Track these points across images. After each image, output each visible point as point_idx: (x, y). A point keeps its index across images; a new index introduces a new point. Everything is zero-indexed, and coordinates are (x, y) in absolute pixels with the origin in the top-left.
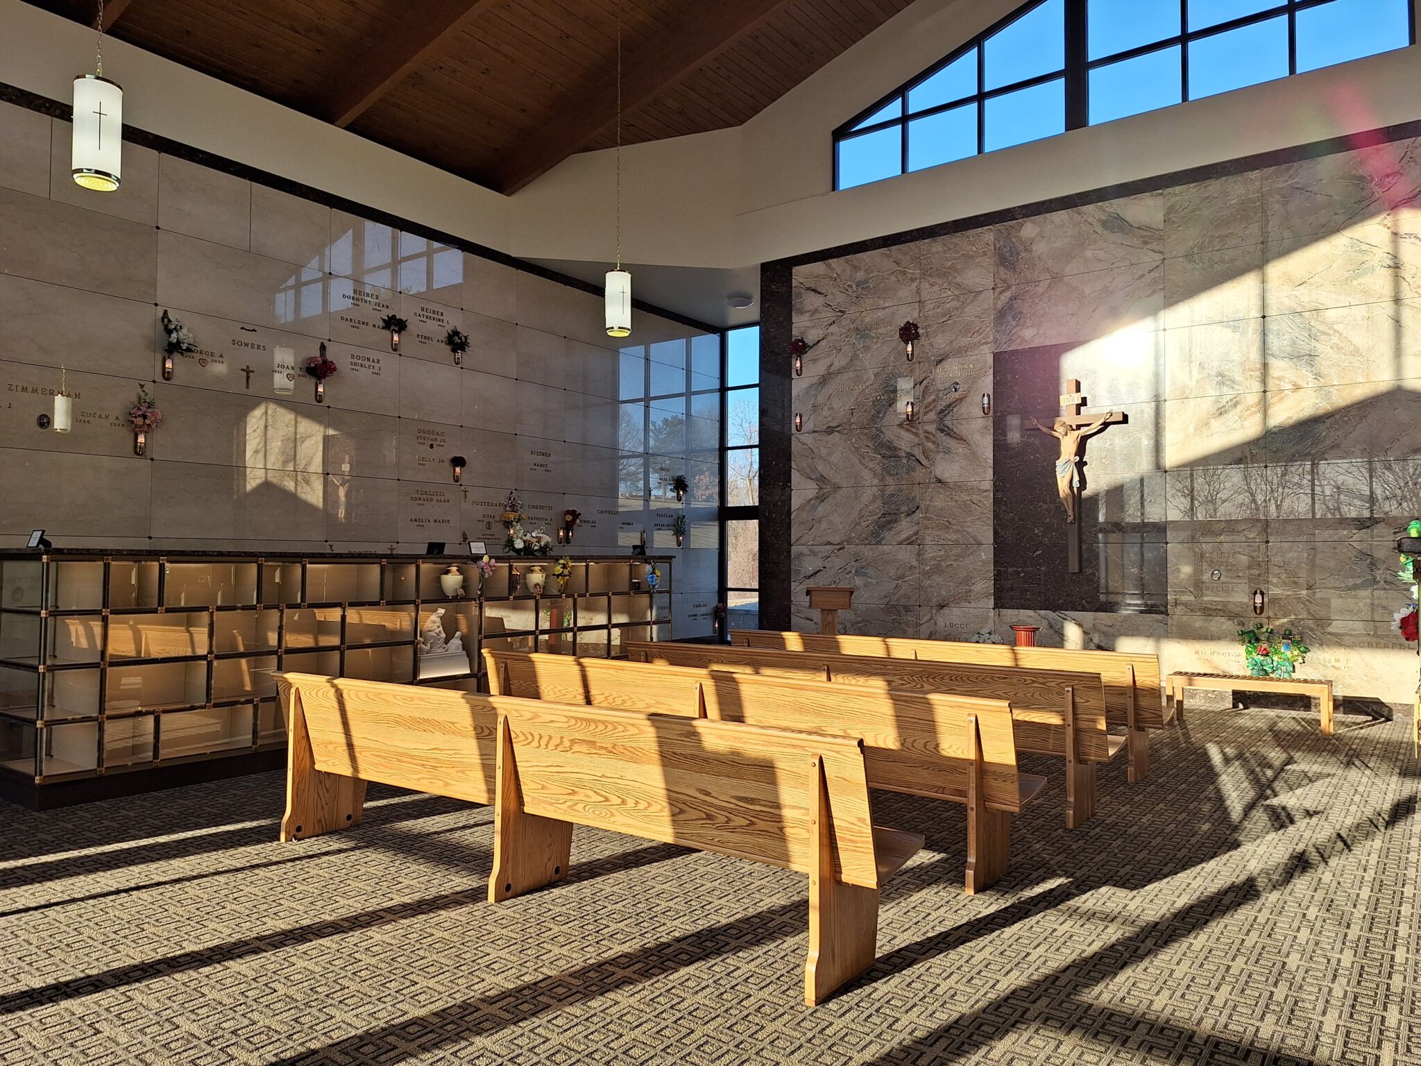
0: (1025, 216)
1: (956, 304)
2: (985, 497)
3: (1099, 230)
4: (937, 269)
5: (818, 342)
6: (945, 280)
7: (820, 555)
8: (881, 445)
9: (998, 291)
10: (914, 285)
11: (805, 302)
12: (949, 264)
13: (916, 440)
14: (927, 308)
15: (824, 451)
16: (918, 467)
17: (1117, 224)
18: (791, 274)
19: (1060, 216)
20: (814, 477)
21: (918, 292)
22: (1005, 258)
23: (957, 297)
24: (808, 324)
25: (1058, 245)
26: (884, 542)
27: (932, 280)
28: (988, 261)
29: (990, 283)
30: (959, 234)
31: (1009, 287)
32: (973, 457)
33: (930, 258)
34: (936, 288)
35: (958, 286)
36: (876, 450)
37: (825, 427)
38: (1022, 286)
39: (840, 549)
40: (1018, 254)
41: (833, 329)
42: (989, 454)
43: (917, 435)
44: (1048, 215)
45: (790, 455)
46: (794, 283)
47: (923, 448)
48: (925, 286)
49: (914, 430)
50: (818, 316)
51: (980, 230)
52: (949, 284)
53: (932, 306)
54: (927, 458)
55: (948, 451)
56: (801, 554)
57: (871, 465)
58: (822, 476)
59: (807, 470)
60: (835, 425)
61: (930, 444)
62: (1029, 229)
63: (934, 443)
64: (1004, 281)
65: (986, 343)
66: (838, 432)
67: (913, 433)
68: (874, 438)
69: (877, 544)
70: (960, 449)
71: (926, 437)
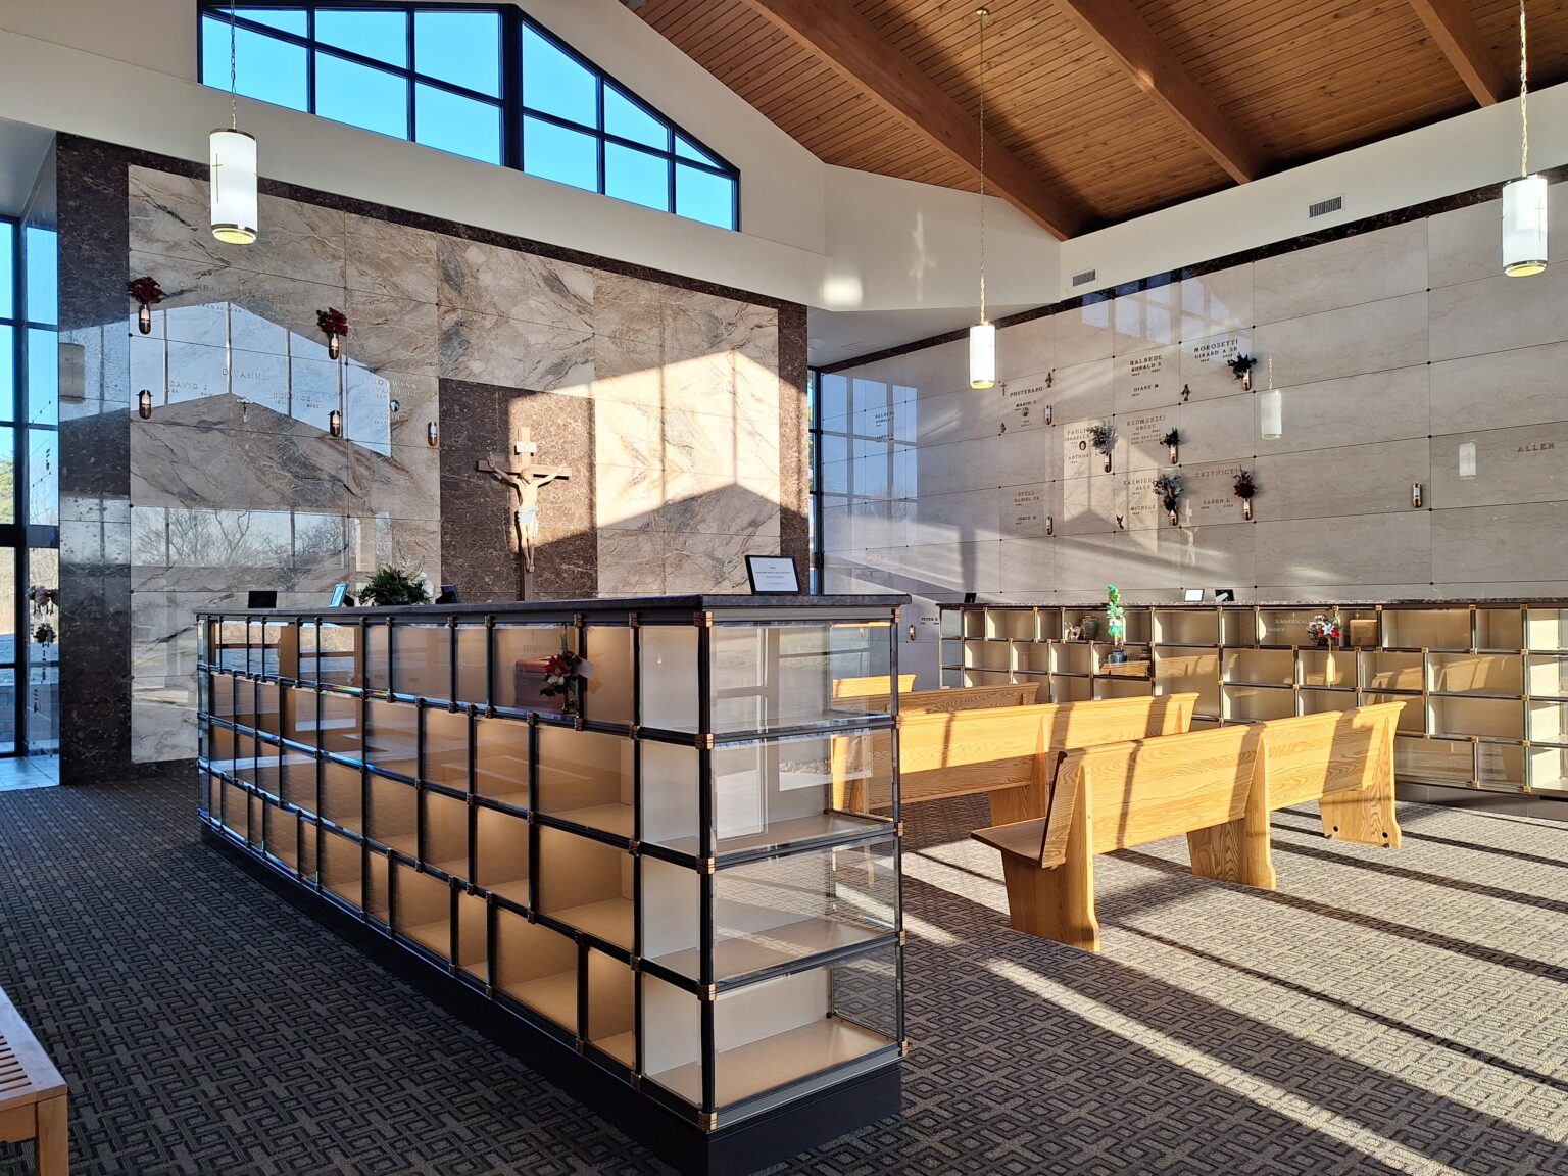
0: (470, 238)
1: (391, 306)
2: (432, 539)
3: (542, 284)
4: (368, 257)
5: (182, 292)
6: (379, 273)
7: (187, 607)
8: (292, 460)
9: (443, 309)
10: (338, 265)
11: (154, 226)
12: (383, 256)
13: (344, 461)
14: (355, 300)
15: (193, 455)
16: (346, 494)
17: (555, 283)
18: (126, 174)
19: (506, 253)
20: (175, 490)
21: (343, 275)
22: (449, 275)
23: (394, 300)
24: (160, 260)
25: (504, 282)
26: (297, 589)
27: (362, 268)
28: (431, 271)
29: (433, 297)
30: (396, 225)
31: (454, 310)
32: (417, 491)
33: (358, 239)
34: (367, 279)
35: (396, 286)
36: (283, 466)
37: (195, 420)
38: (469, 314)
39: (227, 597)
40: (463, 276)
41: (208, 280)
42: (435, 491)
43: (345, 454)
44: (493, 247)
45: (128, 451)
46: (132, 189)
47: (354, 472)
48: (351, 271)
49: (341, 448)
50: (178, 254)
51: (420, 231)
52: (385, 280)
53: (362, 300)
54: (359, 485)
55: (386, 481)
56: (150, 607)
57: (276, 484)
58: (190, 490)
59: (163, 480)
60: (216, 419)
61: (363, 470)
62: (475, 253)
63: (368, 468)
64: (450, 301)
65: (431, 364)
66: (221, 430)
67: (340, 452)
68: (281, 449)
69: (287, 590)
70: (402, 480)
71: (358, 460)
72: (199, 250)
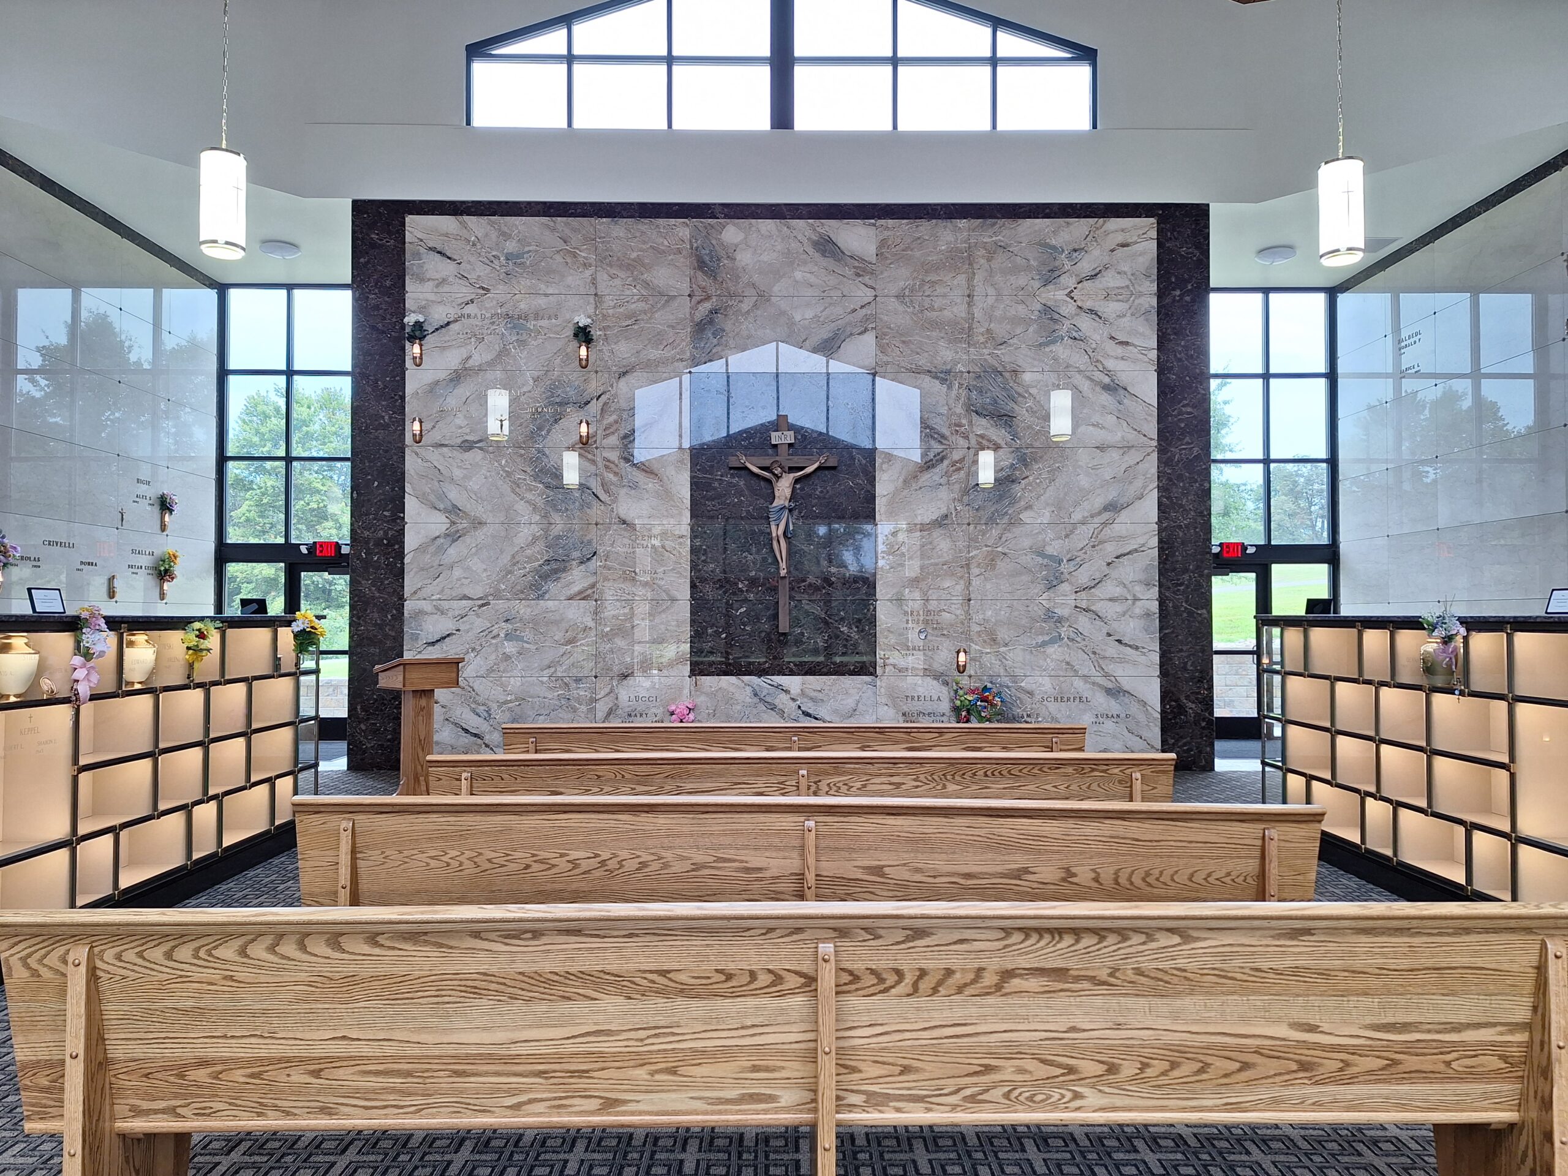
0: (727, 216)
1: (641, 305)
2: (680, 544)
3: (811, 250)
4: (618, 259)
5: (448, 324)
6: (629, 273)
7: (450, 614)
8: (544, 471)
9: (695, 299)
10: (588, 273)
11: (426, 267)
12: (634, 255)
13: (593, 468)
14: (605, 305)
15: (457, 473)
16: (595, 502)
17: (827, 247)
18: (403, 224)
19: (767, 226)
20: (442, 506)
21: (594, 282)
22: (703, 262)
23: (644, 299)
24: (432, 297)
25: (765, 257)
26: (547, 596)
27: (613, 271)
28: (684, 262)
29: (685, 287)
30: (647, 221)
31: (708, 298)
32: (666, 495)
33: (609, 242)
34: (617, 282)
35: (646, 284)
36: (536, 477)
37: (459, 441)
38: (724, 299)
39: (483, 605)
40: (719, 260)
41: (470, 309)
42: (686, 493)
43: (593, 462)
44: (753, 221)
45: (403, 473)
46: (408, 237)
47: (603, 479)
48: (602, 276)
49: (590, 456)
50: (446, 288)
51: (672, 221)
52: (635, 280)
53: (612, 304)
54: (607, 491)
55: (634, 486)
56: (421, 612)
57: (529, 496)
58: (455, 506)
59: (432, 497)
60: (476, 439)
61: (611, 476)
62: (732, 232)
63: (616, 474)
64: (703, 289)
65: (682, 360)
66: (481, 448)
67: (590, 460)
68: (534, 461)
69: (538, 598)
70: (650, 484)
71: (607, 467)
72: (464, 282)
